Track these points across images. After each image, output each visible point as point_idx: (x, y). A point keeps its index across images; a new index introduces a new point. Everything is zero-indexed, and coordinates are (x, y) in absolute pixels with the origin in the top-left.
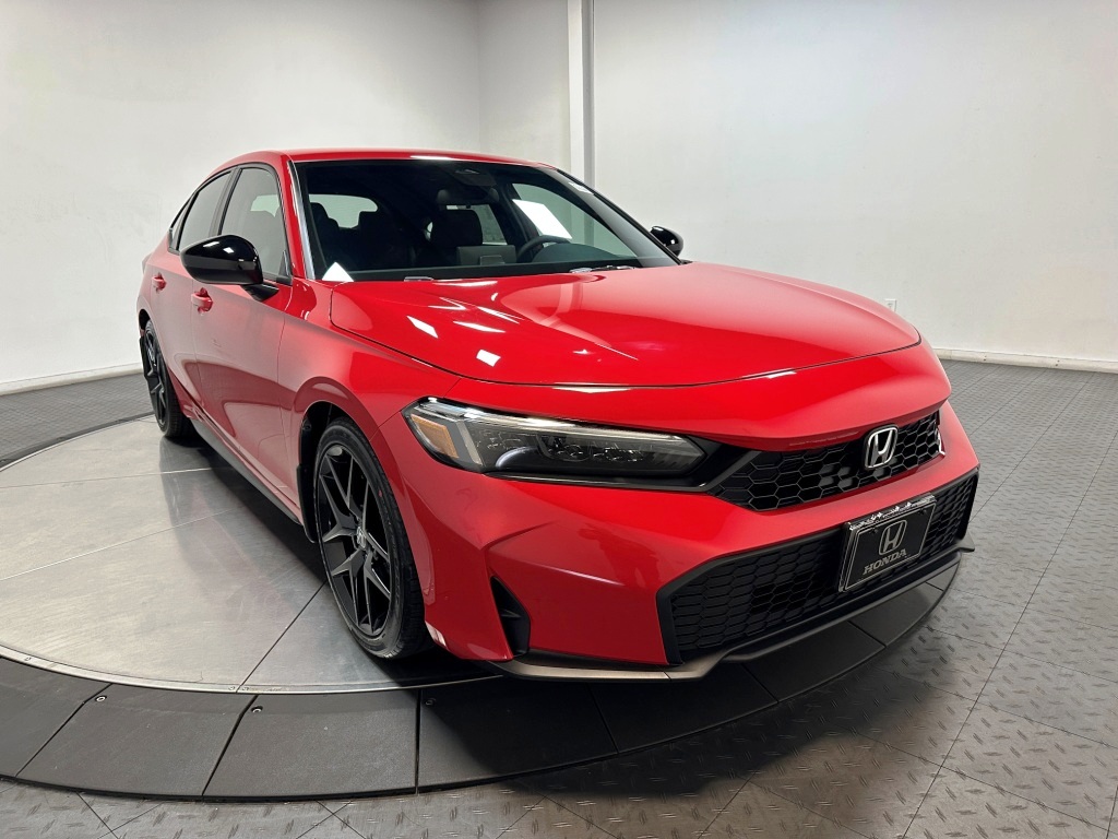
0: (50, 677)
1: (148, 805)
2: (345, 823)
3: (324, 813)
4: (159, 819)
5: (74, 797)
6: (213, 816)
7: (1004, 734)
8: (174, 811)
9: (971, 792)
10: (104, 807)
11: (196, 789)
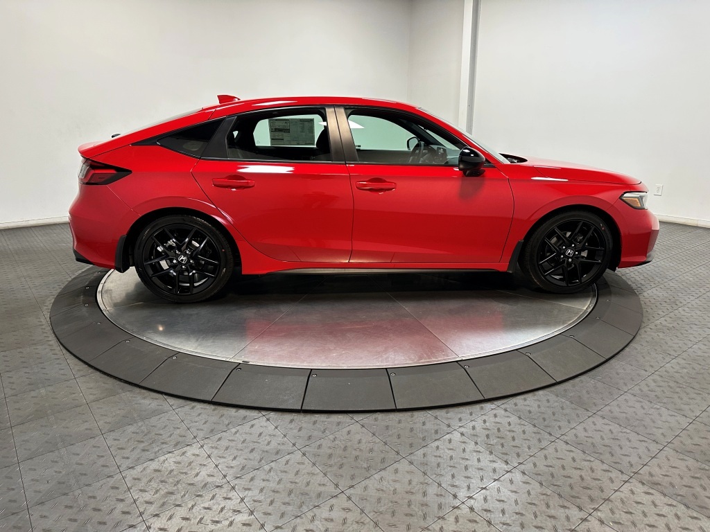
0: (154, 346)
1: (189, 402)
2: (268, 420)
3: (260, 415)
4: (193, 408)
5: (160, 396)
6: (214, 410)
7: (602, 429)
8: (199, 406)
9: (568, 451)
10: (172, 401)
11: (209, 399)
